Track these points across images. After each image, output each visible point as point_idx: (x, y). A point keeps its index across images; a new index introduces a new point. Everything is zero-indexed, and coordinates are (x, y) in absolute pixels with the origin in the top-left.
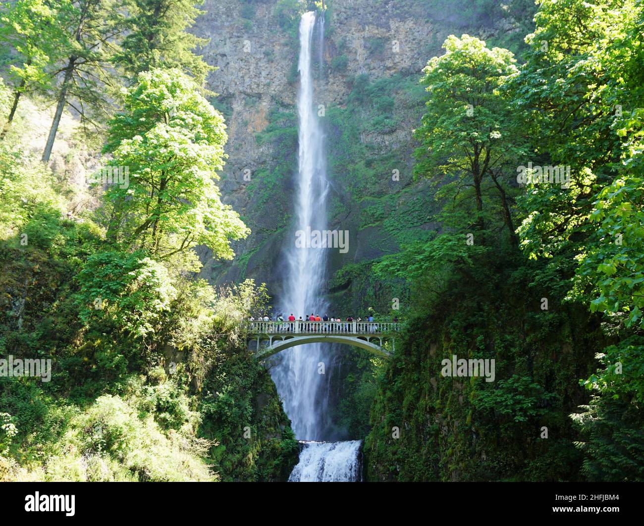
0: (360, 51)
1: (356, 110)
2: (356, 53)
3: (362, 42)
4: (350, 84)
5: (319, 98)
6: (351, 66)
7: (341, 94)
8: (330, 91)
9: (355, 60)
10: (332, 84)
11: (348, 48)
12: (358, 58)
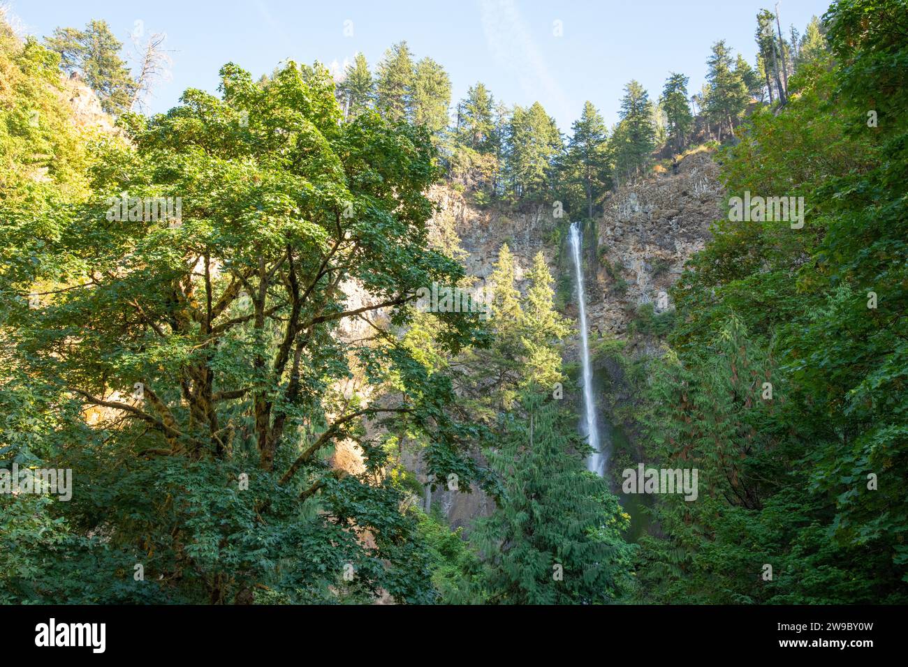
0: (641, 274)
1: (640, 344)
2: (635, 276)
3: (643, 263)
4: (630, 312)
5: (592, 326)
6: (631, 291)
7: (619, 322)
8: (605, 319)
9: (635, 284)
10: (607, 311)
11: (625, 270)
12: (638, 282)
